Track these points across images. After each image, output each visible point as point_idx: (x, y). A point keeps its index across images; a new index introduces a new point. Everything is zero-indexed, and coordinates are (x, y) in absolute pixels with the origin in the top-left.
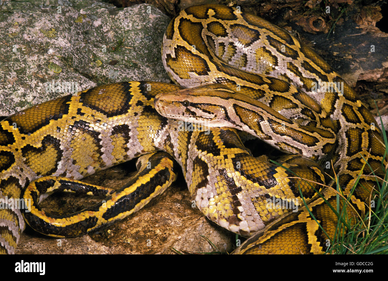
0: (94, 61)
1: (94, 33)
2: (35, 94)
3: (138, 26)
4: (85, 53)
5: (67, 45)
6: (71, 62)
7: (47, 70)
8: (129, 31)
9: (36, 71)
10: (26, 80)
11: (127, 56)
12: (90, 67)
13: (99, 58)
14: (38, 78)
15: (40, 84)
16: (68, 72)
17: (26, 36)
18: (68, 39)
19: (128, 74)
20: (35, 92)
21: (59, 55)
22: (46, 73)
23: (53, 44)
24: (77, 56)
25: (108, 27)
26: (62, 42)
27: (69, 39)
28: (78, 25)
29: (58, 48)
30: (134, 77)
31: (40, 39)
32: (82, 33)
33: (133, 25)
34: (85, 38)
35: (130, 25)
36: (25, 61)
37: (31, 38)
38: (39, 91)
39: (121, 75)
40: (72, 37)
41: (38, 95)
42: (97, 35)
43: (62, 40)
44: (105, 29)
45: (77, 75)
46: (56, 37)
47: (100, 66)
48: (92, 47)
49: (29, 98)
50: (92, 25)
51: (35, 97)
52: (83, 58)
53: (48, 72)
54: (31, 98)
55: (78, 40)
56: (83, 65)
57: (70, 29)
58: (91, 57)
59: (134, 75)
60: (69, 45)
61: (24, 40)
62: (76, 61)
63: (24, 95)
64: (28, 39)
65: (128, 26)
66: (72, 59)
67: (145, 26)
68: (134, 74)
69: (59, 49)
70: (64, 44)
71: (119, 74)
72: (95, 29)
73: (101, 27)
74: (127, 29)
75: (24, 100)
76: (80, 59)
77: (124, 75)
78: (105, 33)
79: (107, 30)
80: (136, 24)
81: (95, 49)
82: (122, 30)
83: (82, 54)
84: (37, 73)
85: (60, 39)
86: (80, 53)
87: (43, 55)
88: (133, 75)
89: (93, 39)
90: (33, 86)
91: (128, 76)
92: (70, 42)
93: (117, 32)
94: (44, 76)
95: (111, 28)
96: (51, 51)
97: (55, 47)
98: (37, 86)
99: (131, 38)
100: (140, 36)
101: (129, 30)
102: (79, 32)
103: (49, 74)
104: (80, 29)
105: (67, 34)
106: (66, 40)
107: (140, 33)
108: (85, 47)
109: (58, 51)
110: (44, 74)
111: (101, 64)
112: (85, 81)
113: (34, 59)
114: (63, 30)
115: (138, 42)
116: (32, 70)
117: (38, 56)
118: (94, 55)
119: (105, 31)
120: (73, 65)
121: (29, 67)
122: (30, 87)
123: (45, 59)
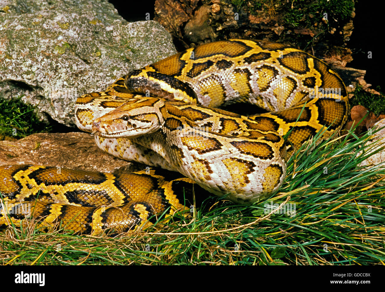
0: (96, 52)
1: (103, 34)
2: (39, 66)
3: (141, 35)
4: (90, 45)
5: (75, 36)
6: (75, 48)
7: (53, 50)
8: (132, 38)
9: (44, 50)
10: (35, 55)
11: (124, 54)
12: (90, 56)
13: (100, 51)
14: (45, 55)
15: (45, 60)
16: (70, 54)
17: (45, 26)
18: (77, 32)
19: (119, 64)
20: (40, 65)
21: (66, 42)
22: (52, 52)
23: (64, 33)
24: (82, 46)
25: (118, 33)
26: (71, 33)
27: (79, 32)
28: (90, 25)
29: (67, 36)
30: (123, 68)
31: (55, 29)
32: (92, 31)
33: (137, 34)
34: (93, 35)
35: (136, 33)
36: (38, 42)
37: (48, 28)
38: (43, 65)
39: (112, 64)
40: (81, 31)
41: (41, 68)
42: (106, 36)
43: (72, 31)
44: (115, 34)
45: (77, 58)
46: (68, 29)
47: (98, 56)
48: (98, 43)
49: (34, 69)
50: (104, 29)
51: (38, 68)
52: (87, 48)
53: (54, 52)
54: (36, 68)
55: (87, 35)
56: (85, 54)
57: (81, 25)
58: (94, 50)
59: (124, 67)
60: (77, 36)
61: (43, 28)
62: (80, 49)
63: (31, 66)
64: (46, 28)
65: (133, 34)
66: (76, 46)
67: (147, 36)
68: (124, 65)
69: (68, 38)
70: (73, 35)
71: (111, 63)
72: (106, 32)
73: (112, 32)
74: (132, 36)
75: (30, 70)
76: (84, 49)
77: (115, 65)
78: (114, 37)
79: (116, 35)
80: (140, 33)
81: (100, 44)
82: (128, 36)
83: (87, 46)
84: (45, 51)
85: (71, 31)
86: (86, 45)
87: (54, 40)
88: (122, 66)
89: (101, 38)
90: (40, 60)
91: (118, 66)
92: (78, 34)
93: (123, 37)
94: (50, 54)
95: (120, 34)
96: (60, 38)
97: (65, 36)
98: (42, 60)
99: (133, 42)
100: (141, 42)
101: (134, 37)
102: (89, 30)
103: (54, 54)
104: (91, 28)
105: (77, 28)
106: (75, 32)
107: (141, 40)
108: (91, 41)
109: (66, 39)
110: (50, 53)
111: (100, 54)
112: (82, 64)
113: (45, 41)
114: (75, 25)
115: (137, 46)
116: (42, 49)
117: (50, 40)
118: (97, 49)
119: (114, 35)
120: (76, 51)
121: (40, 47)
122: (37, 61)
123: (54, 43)
